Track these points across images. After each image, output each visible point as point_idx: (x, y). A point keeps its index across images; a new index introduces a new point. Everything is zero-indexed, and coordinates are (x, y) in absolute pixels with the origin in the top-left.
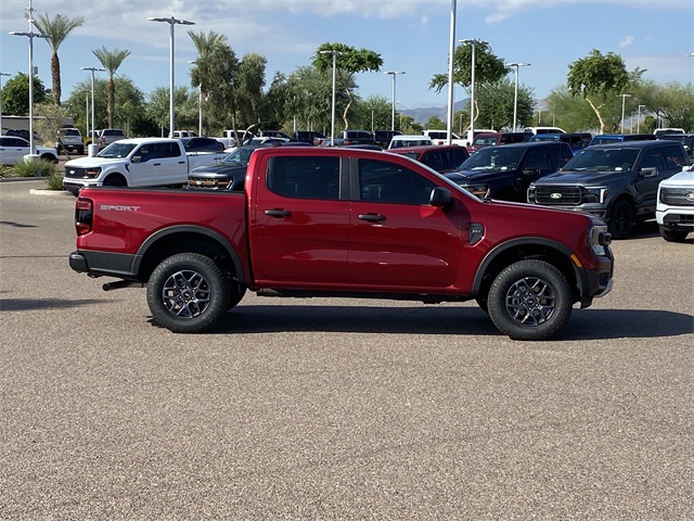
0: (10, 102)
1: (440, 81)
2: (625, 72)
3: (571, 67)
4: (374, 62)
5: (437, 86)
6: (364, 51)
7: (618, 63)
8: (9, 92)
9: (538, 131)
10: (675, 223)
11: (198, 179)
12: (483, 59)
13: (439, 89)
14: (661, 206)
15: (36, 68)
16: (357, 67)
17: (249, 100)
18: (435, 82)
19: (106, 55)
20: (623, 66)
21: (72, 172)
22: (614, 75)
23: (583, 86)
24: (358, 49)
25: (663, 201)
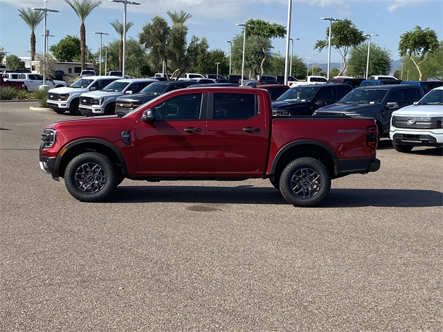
0: (61, 53)
1: (321, 45)
2: (437, 41)
3: (402, 37)
4: (281, 32)
5: (319, 48)
6: (275, 25)
7: (432, 35)
8: (60, 47)
9: (379, 78)
10: (400, 140)
11: (122, 102)
12: (348, 32)
13: (320, 50)
14: (392, 128)
15: (48, 31)
16: (269, 35)
17: (175, 54)
18: (318, 45)
19: (118, 25)
20: (435, 37)
21: (52, 96)
22: (429, 43)
23: (408, 50)
24: (271, 23)
25: (394, 125)
